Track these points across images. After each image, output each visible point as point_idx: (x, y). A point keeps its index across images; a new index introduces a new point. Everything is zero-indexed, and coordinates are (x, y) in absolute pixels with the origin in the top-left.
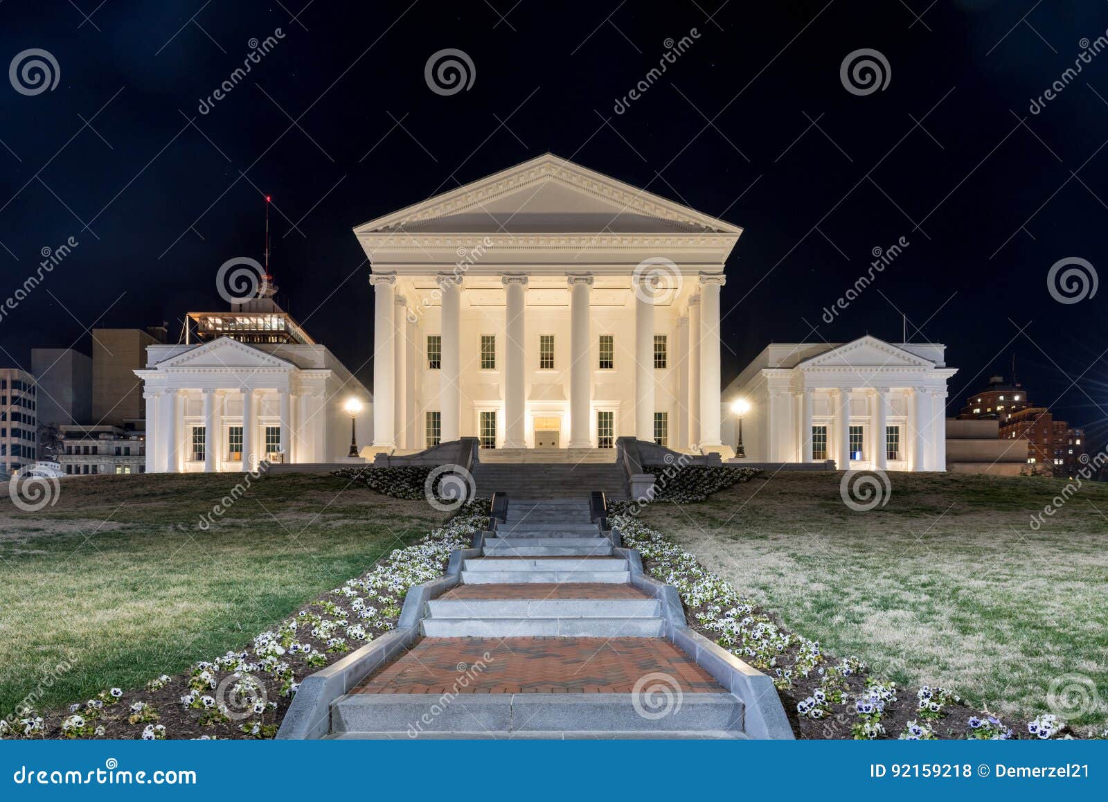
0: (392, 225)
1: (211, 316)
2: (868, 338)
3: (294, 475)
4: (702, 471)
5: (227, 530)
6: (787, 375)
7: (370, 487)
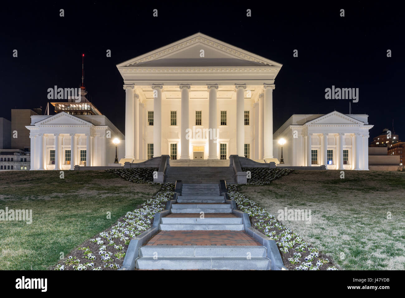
0: (133, 64)
1: (60, 104)
2: (335, 112)
3: (90, 172)
4: (267, 170)
5: (53, 199)
6: (301, 128)
7: (122, 177)
